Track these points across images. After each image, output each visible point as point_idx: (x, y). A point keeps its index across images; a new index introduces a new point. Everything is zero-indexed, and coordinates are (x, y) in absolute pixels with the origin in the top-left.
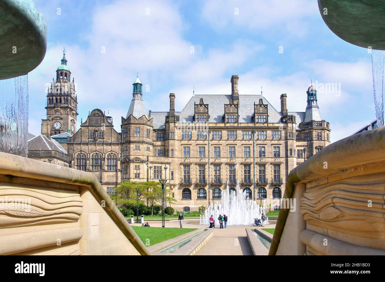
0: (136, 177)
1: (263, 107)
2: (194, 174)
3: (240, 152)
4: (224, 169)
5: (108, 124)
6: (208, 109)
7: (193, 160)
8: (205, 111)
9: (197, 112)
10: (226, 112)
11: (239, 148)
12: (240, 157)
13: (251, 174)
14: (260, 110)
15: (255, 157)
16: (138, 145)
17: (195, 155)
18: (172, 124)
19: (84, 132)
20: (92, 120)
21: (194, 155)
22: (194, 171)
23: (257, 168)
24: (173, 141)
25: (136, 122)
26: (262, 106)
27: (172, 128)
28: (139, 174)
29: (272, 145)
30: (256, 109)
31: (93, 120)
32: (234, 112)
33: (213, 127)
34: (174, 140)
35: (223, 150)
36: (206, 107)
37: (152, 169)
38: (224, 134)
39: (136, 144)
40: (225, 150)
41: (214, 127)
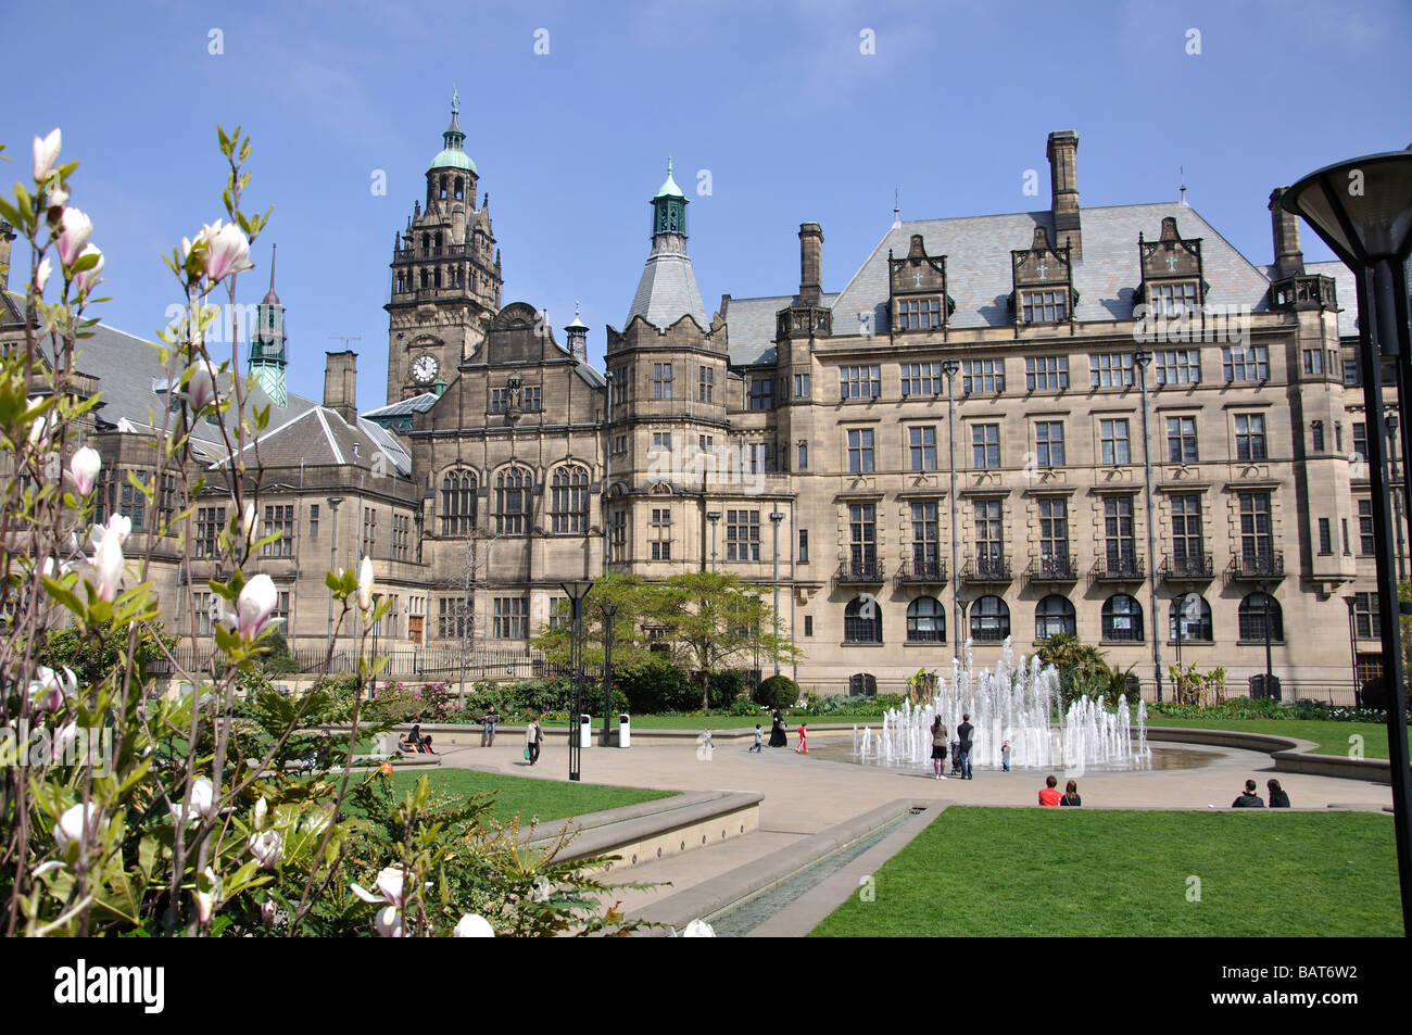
0: (656, 556)
1: (1180, 251)
2: (891, 541)
3: (1086, 444)
4: (1019, 517)
5: (556, 355)
6: (944, 276)
7: (886, 481)
8: (931, 282)
9: (900, 288)
10: (1019, 280)
11: (1080, 428)
12: (1084, 462)
13: (1137, 536)
14: (1165, 266)
15: (1152, 460)
16: (666, 431)
17: (896, 463)
18: (801, 344)
19: (472, 390)
20: (498, 345)
21: (892, 459)
22: (891, 526)
23: (1164, 511)
24: (803, 408)
25: (658, 341)
26: (1177, 246)
27: (799, 359)
28: (667, 545)
29: (1226, 407)
30: (1151, 263)
31: (506, 345)
32: (1051, 279)
33: (965, 344)
34: (810, 403)
35: (1013, 438)
36: (937, 269)
37: (719, 522)
38: (1014, 370)
39: (656, 425)
40: (1020, 438)
41: (970, 344)
